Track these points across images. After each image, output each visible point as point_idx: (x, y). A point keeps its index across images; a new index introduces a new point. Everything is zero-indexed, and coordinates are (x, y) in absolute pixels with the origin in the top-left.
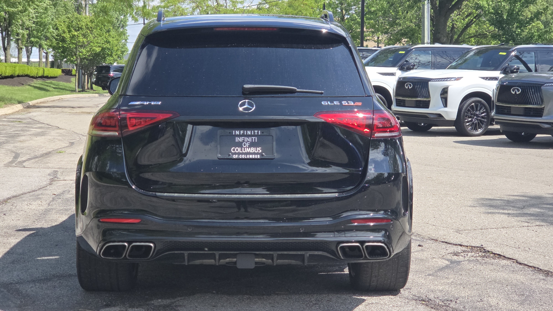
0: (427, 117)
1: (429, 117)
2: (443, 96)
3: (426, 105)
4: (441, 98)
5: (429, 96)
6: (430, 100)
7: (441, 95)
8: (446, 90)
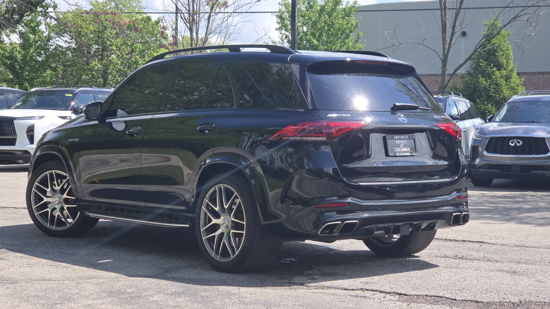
0: (13, 154)
1: (16, 154)
2: (28, 134)
3: (12, 142)
4: (28, 136)
5: (15, 133)
6: (16, 138)
7: (27, 132)
8: (32, 128)
